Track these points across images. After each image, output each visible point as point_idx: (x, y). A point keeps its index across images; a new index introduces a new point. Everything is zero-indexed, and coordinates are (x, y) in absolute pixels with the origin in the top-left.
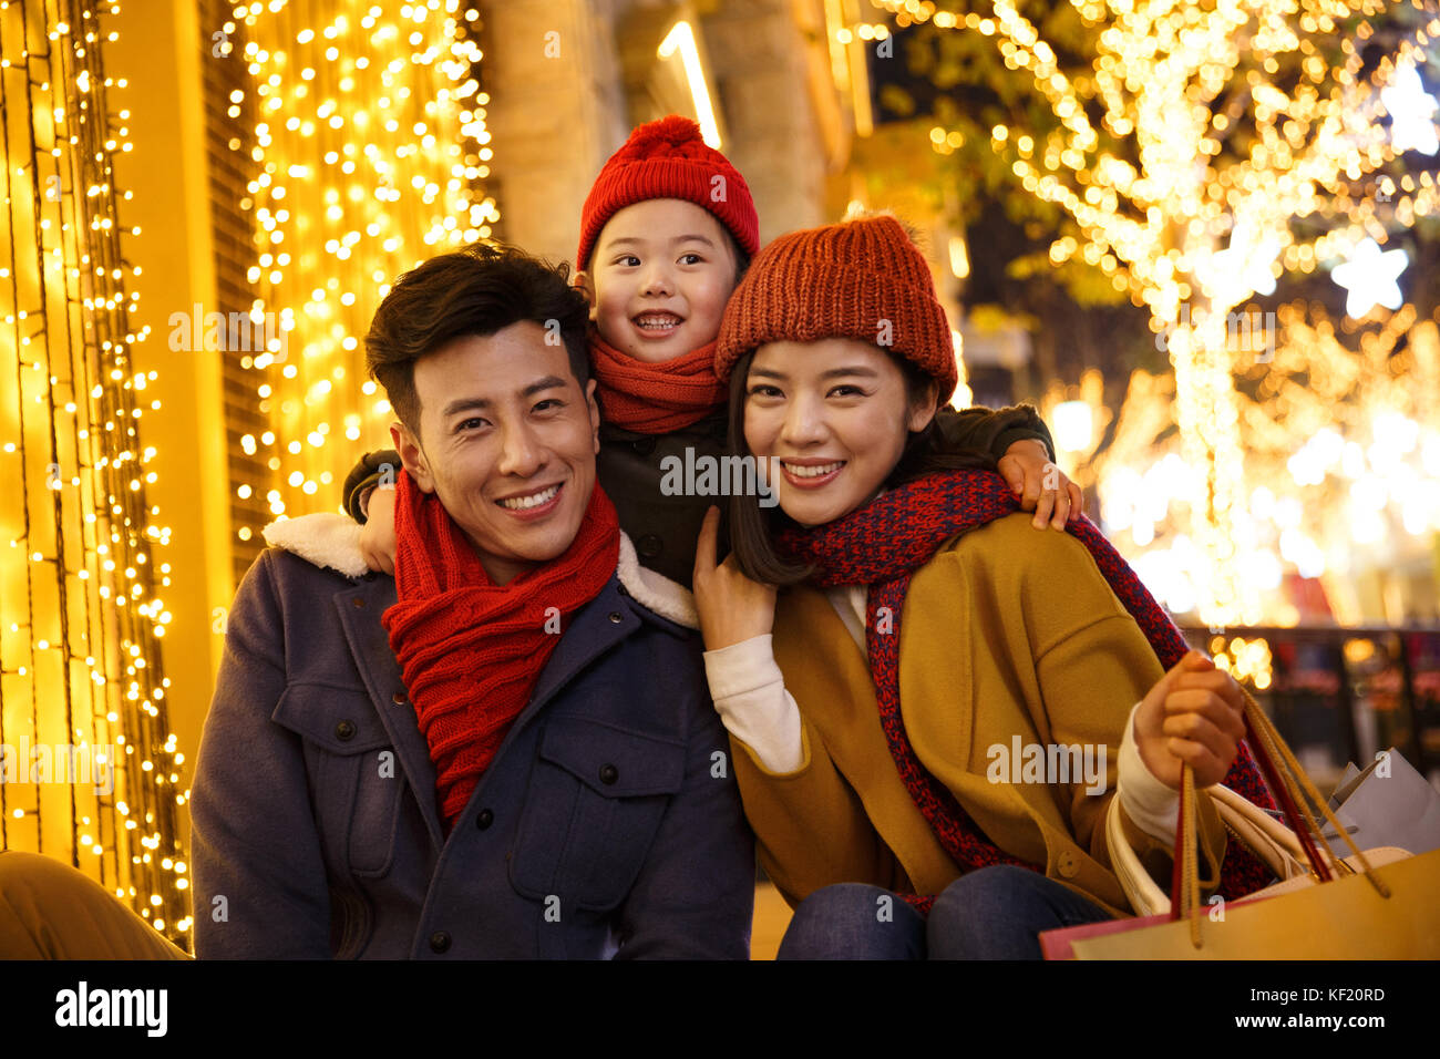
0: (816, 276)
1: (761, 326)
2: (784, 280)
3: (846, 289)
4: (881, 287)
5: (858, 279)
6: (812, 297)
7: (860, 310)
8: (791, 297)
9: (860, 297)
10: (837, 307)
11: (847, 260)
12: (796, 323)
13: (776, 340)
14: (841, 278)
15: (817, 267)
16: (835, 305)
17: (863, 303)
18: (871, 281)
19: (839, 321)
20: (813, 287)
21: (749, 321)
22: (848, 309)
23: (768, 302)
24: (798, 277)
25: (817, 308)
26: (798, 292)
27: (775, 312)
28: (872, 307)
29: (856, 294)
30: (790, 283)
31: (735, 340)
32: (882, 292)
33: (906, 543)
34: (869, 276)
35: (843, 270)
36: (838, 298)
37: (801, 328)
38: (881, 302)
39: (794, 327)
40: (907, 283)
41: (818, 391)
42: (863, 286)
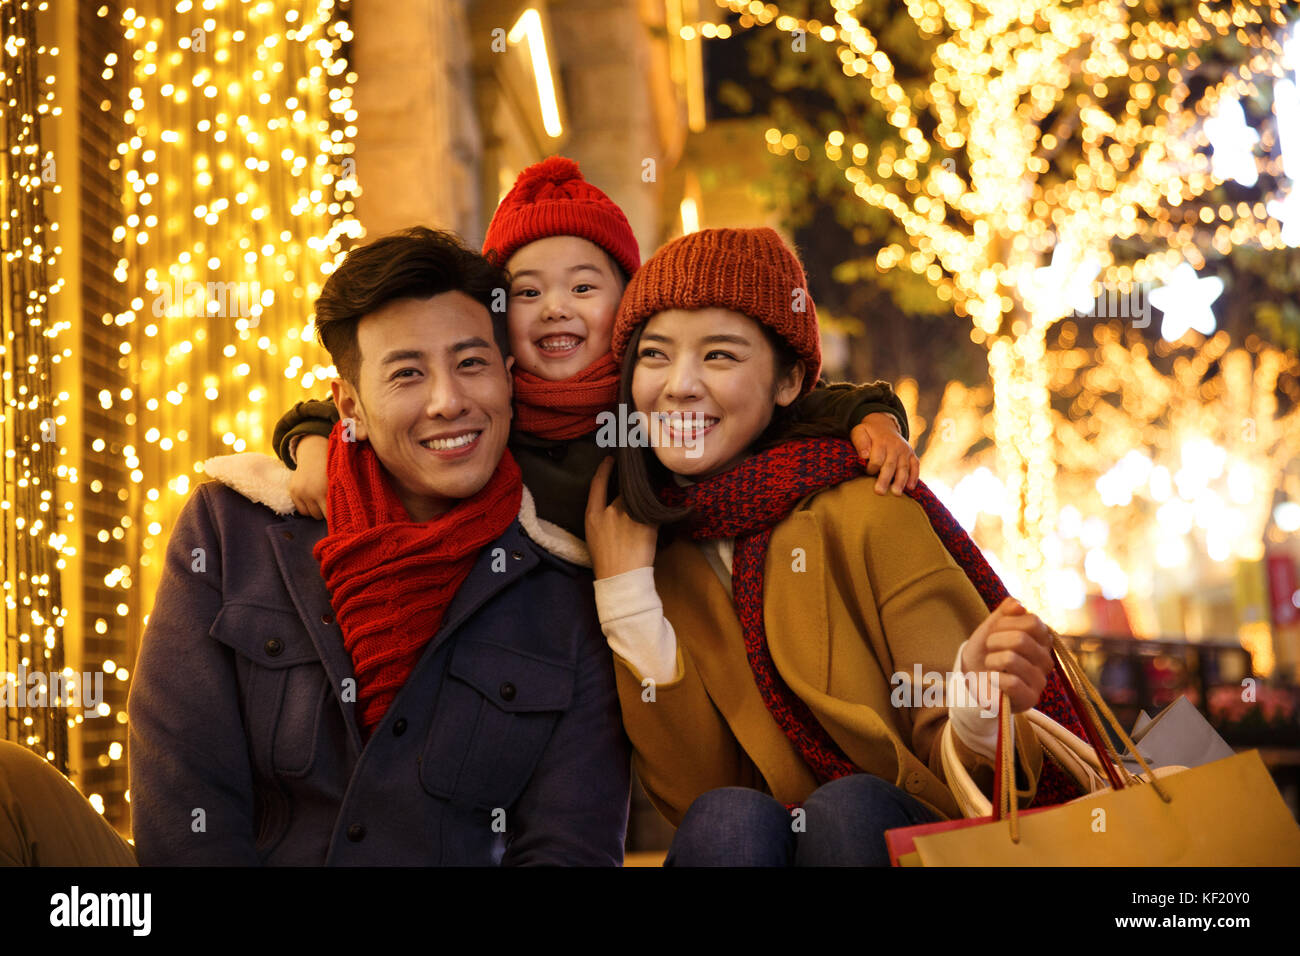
0: (702, 256)
1: (653, 296)
2: (675, 260)
3: (727, 268)
4: (758, 270)
5: (739, 261)
6: (698, 272)
7: (738, 285)
8: (680, 271)
9: (739, 276)
10: (720, 281)
11: (730, 247)
12: (683, 292)
13: (666, 309)
14: (724, 259)
15: (703, 250)
16: (717, 279)
17: (741, 280)
18: (749, 264)
19: (719, 292)
20: (699, 264)
21: (643, 294)
22: (729, 283)
23: (661, 277)
24: (687, 257)
25: (701, 281)
26: (686, 268)
27: (667, 283)
28: (750, 285)
29: (736, 273)
30: (681, 261)
31: (631, 311)
32: (758, 275)
33: (764, 502)
34: (748, 261)
35: (726, 253)
36: (720, 274)
37: (688, 296)
38: (757, 283)
39: (682, 295)
40: (781, 271)
41: (698, 354)
42: (743, 267)
